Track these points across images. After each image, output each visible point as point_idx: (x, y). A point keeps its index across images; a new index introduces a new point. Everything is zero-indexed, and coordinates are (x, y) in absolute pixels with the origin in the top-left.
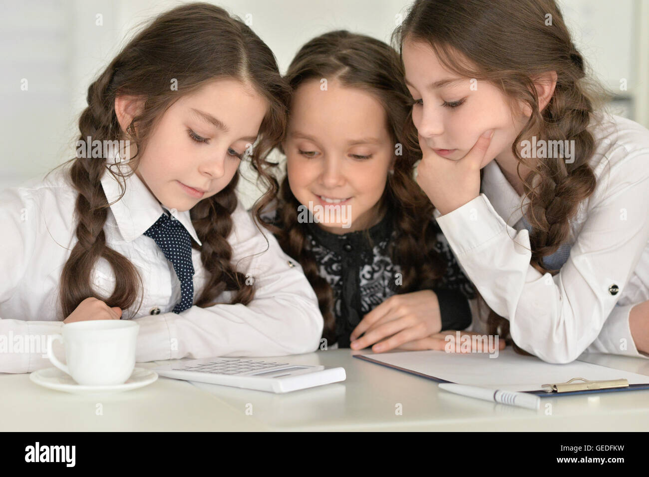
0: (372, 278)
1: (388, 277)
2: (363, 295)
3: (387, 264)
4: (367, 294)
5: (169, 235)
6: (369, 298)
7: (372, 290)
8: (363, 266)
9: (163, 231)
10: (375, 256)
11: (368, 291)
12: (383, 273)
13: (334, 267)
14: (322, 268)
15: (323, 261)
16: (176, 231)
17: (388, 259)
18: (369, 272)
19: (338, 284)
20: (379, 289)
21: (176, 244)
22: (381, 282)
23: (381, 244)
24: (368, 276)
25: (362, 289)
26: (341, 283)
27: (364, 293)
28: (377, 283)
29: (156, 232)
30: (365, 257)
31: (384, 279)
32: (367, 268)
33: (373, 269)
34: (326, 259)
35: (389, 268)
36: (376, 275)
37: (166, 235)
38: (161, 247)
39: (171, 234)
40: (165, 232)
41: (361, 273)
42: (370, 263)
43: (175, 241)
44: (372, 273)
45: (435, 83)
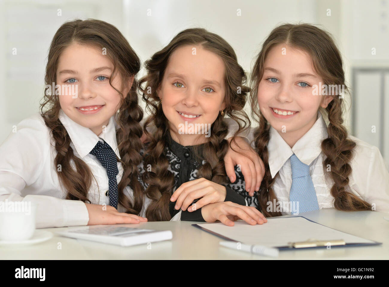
5: (104, 153)
8: (194, 170)
9: (100, 151)
13: (176, 166)
15: (170, 162)
16: (108, 151)
18: (196, 174)
21: (108, 158)
24: (195, 176)
26: (178, 176)
29: (97, 152)
30: (196, 164)
32: (196, 171)
34: (173, 161)
37: (102, 153)
38: (100, 160)
39: (105, 152)
40: (101, 151)
41: (192, 173)
43: (107, 156)
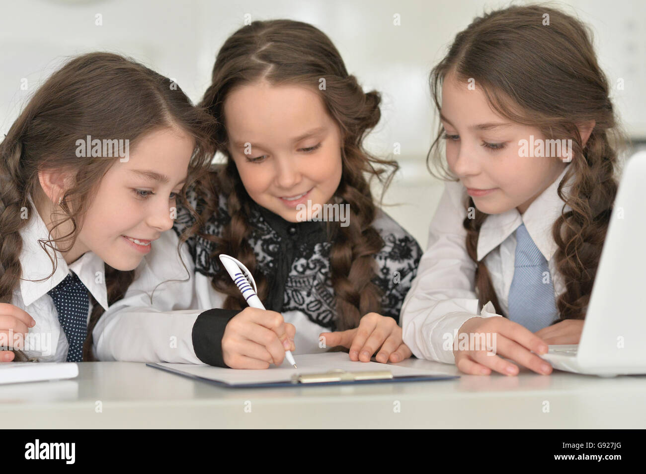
0: (303, 273)
1: (320, 279)
2: (287, 286)
3: (323, 266)
4: (292, 287)
6: (292, 291)
7: (298, 285)
8: (299, 258)
10: (315, 253)
11: (294, 284)
12: (316, 273)
13: (271, 247)
14: (260, 243)
15: (263, 237)
17: (326, 263)
18: (302, 266)
19: (267, 264)
20: (306, 286)
22: (311, 281)
23: (325, 244)
24: (300, 269)
25: (289, 279)
26: (271, 265)
27: (290, 284)
28: (305, 279)
30: (305, 250)
31: (314, 278)
32: (303, 261)
33: (308, 264)
34: (268, 237)
35: (323, 271)
36: (308, 272)
41: (295, 264)
42: (307, 257)
44: (306, 267)
45: (479, 125)
